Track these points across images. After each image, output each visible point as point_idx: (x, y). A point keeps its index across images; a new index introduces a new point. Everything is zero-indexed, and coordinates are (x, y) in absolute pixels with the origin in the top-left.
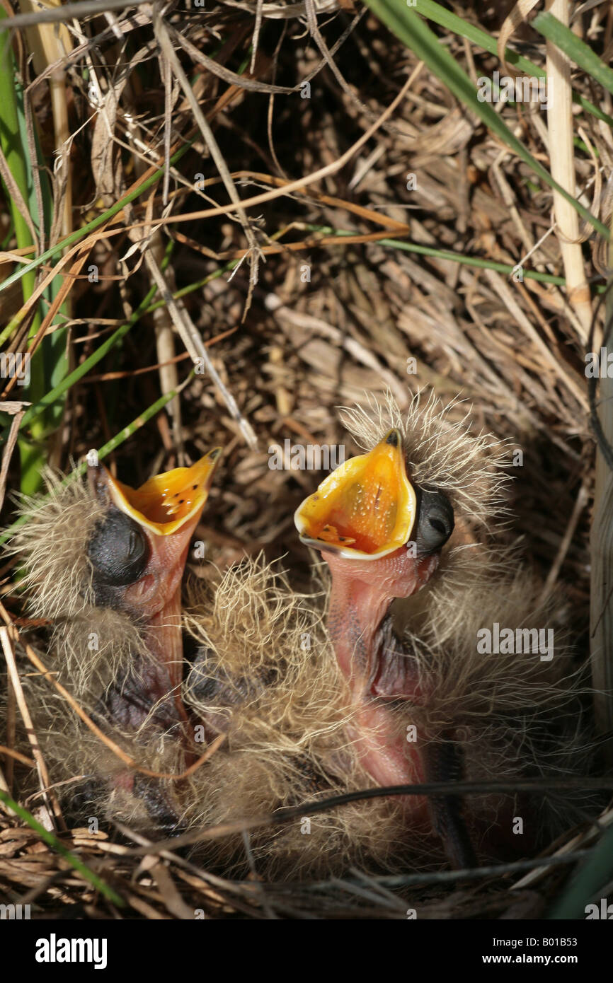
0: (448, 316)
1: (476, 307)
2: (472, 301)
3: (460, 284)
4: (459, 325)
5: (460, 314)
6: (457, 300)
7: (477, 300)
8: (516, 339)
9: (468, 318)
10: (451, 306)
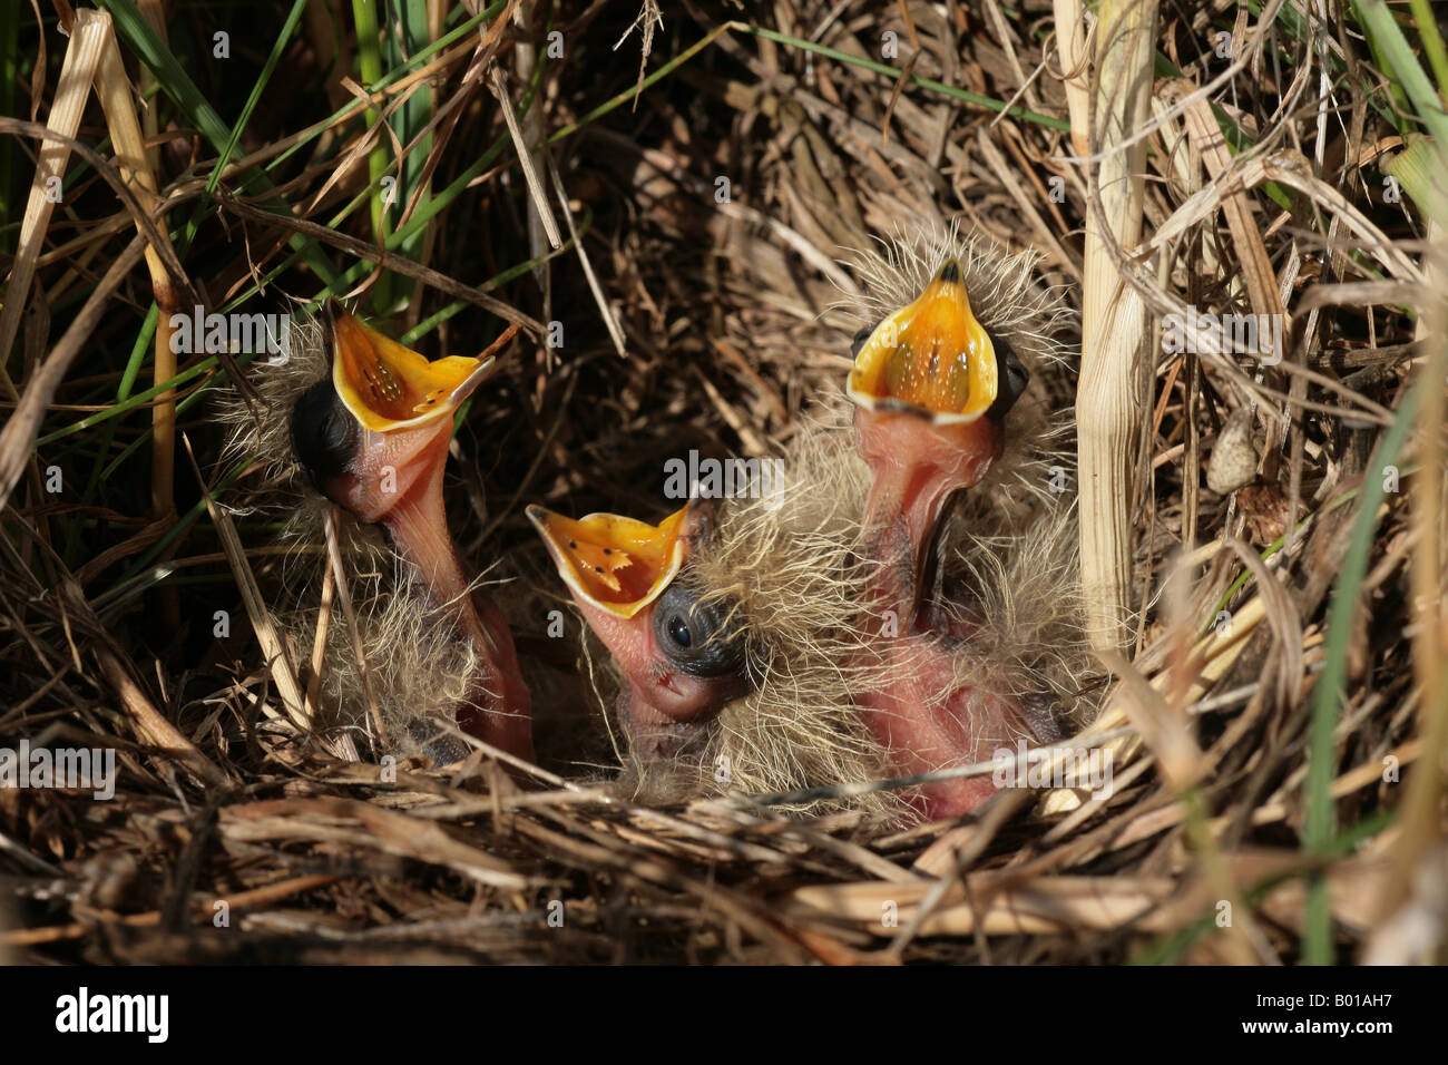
0: (928, 201)
1: (965, 192)
2: (961, 185)
3: (945, 162)
4: (942, 213)
5: (946, 199)
6: (942, 183)
7: (968, 183)
8: (1014, 230)
9: (956, 205)
10: (932, 189)
